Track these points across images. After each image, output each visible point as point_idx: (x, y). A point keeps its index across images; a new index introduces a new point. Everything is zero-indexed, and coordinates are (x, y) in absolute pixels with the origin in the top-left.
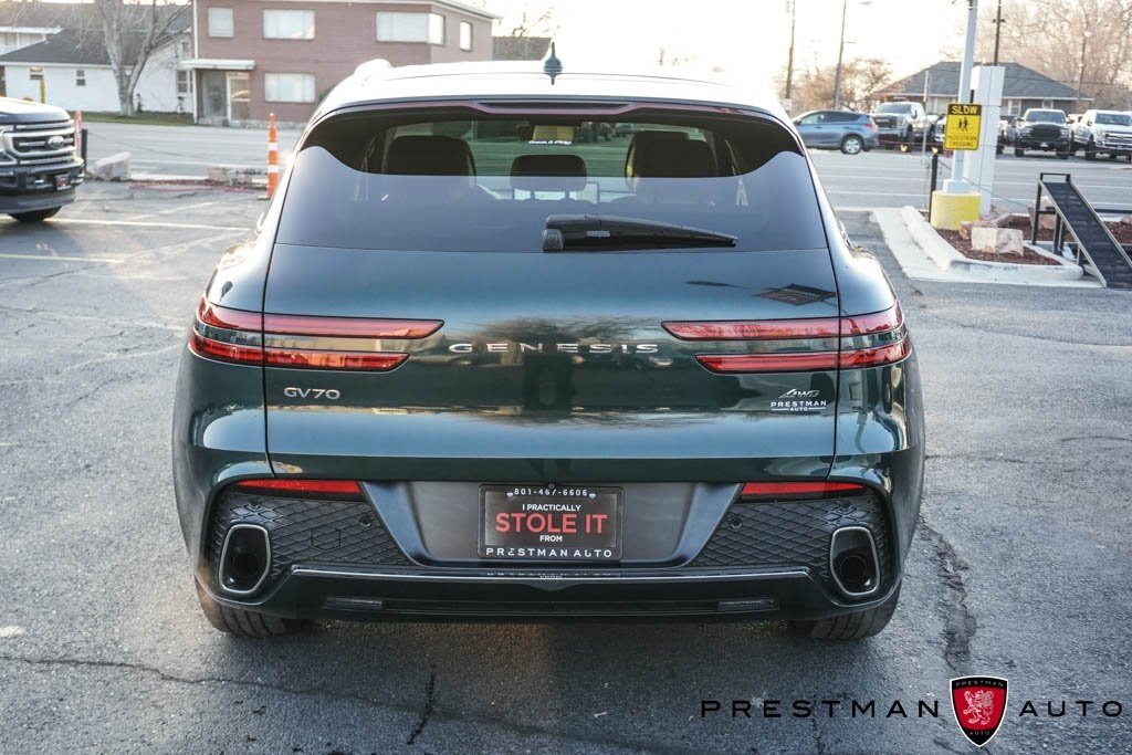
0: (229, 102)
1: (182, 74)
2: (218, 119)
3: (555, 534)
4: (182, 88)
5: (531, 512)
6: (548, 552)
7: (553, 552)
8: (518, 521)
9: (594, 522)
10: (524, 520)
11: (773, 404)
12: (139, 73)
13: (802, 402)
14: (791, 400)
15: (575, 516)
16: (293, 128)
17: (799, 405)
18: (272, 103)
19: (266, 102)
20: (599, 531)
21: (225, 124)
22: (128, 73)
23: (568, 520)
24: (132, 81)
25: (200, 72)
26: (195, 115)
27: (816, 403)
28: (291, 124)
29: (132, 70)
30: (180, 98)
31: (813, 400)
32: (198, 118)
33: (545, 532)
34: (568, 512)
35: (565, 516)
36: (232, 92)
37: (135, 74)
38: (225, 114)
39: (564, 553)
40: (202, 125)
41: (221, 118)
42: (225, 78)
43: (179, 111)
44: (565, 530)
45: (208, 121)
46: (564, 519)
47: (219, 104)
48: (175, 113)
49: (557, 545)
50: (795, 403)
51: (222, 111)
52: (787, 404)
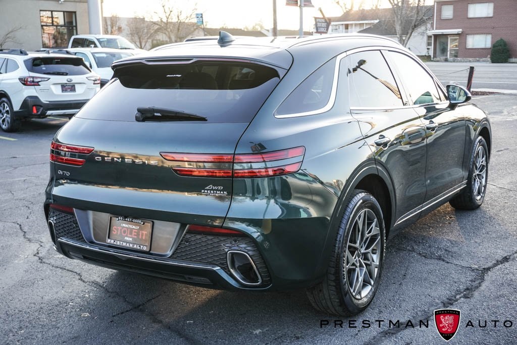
0: (449, 50)
1: (429, 37)
2: (443, 58)
3: (130, 237)
4: (429, 44)
5: (124, 227)
6: (126, 244)
7: (128, 245)
8: (119, 230)
9: (142, 234)
10: (121, 230)
11: (203, 191)
12: (409, 38)
13: (215, 191)
14: (211, 190)
15: (136, 231)
16: (478, 61)
17: (214, 193)
18: (469, 49)
19: (466, 49)
20: (144, 238)
21: (446, 60)
22: (404, 38)
23: (135, 232)
24: (405, 42)
25: (436, 36)
26: (432, 57)
27: (222, 192)
28: (478, 59)
29: (406, 37)
30: (428, 49)
31: (220, 191)
32: (433, 58)
33: (127, 236)
34: (134, 229)
35: (134, 230)
36: (450, 45)
37: (407, 39)
38: (447, 56)
39: (131, 245)
40: (435, 61)
41: (444, 57)
42: (448, 38)
43: (427, 55)
44: (133, 236)
45: (438, 59)
46: (133, 232)
47: (444, 50)
48: (426, 56)
49: (130, 243)
50: (212, 192)
51: (445, 54)
52: (209, 192)
